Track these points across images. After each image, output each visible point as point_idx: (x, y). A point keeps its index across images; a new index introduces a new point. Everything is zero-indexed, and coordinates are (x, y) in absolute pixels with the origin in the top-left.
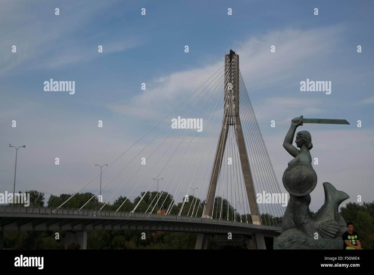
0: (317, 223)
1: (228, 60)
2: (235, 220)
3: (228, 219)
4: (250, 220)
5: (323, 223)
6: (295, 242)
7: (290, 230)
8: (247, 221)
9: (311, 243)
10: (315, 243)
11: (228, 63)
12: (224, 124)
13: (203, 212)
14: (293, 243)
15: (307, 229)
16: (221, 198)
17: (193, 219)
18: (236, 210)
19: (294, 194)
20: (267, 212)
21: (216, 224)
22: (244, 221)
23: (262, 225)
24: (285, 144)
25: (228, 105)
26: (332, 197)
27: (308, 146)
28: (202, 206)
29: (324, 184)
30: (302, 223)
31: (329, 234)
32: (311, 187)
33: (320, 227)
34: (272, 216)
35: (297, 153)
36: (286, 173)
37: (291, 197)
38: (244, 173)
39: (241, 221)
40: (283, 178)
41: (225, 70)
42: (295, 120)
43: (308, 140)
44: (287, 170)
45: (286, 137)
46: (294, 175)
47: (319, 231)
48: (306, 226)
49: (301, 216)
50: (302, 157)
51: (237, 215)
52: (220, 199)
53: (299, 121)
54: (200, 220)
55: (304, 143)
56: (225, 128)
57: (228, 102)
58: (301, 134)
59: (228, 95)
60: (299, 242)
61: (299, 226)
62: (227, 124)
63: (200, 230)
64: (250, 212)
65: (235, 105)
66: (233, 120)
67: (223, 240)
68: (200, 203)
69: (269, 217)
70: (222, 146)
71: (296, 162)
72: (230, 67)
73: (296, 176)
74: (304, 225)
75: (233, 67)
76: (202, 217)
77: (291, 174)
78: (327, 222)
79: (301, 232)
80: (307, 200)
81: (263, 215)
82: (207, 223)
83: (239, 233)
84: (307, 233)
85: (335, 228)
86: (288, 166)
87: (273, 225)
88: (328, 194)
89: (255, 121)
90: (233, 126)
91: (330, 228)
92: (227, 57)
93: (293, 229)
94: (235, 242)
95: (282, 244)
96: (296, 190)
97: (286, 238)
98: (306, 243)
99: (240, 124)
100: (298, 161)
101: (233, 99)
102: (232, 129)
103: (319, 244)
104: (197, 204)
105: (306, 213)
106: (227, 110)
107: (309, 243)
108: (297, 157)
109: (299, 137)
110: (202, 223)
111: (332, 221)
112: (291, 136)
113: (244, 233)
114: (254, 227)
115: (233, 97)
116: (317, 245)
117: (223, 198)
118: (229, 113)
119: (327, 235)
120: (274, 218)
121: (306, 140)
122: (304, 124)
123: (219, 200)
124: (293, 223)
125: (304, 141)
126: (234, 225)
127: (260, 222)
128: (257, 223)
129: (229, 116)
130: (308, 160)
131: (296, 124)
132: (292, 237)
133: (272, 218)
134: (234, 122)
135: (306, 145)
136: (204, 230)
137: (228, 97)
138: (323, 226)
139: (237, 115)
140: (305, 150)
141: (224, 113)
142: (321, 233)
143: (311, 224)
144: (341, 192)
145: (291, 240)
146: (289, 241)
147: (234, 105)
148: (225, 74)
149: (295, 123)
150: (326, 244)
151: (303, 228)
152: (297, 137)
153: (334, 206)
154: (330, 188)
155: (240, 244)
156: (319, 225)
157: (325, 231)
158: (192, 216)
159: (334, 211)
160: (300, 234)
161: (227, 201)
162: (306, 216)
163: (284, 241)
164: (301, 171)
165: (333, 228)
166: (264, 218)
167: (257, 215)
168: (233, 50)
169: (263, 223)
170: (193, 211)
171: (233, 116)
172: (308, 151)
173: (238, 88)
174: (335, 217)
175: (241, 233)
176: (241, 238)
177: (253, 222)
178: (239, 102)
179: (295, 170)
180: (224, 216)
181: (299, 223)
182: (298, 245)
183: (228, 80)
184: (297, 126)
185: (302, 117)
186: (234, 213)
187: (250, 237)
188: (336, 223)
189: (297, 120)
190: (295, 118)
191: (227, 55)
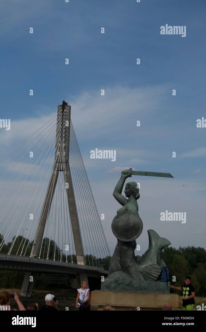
0: (141, 267)
1: (61, 110)
2: (61, 260)
3: (54, 259)
4: (75, 261)
5: (147, 266)
6: (121, 283)
7: (117, 272)
8: (72, 261)
9: (135, 285)
10: (139, 285)
11: (61, 113)
12: (54, 170)
13: (32, 251)
14: (119, 284)
15: (132, 272)
16: (49, 239)
17: (21, 258)
18: (62, 250)
19: (121, 240)
20: (91, 253)
21: (43, 263)
22: (69, 261)
23: (86, 265)
24: (115, 193)
25: (59, 152)
26: (155, 243)
27: (136, 196)
28: (30, 246)
29: (148, 231)
30: (128, 266)
31: (152, 277)
32: (137, 234)
33: (144, 270)
34: (95, 257)
35: (126, 202)
36: (115, 221)
37: (118, 242)
38: (71, 216)
39: (67, 261)
40: (112, 225)
41: (58, 119)
42: (125, 172)
43: (136, 190)
44: (116, 218)
45: (116, 187)
46: (122, 223)
47: (143, 274)
48: (131, 269)
49: (127, 260)
50: (131, 206)
51: (63, 255)
52: (47, 239)
53: (128, 173)
54: (28, 259)
55: (132, 193)
56: (55, 173)
57: (59, 149)
58: (130, 185)
59: (59, 143)
60: (124, 283)
61: (125, 269)
62: (57, 170)
63: (28, 269)
64: (75, 253)
65: (66, 152)
66: (63, 166)
67: (49, 278)
68: (28, 243)
69: (93, 257)
70: (51, 190)
71: (124, 211)
72: (62, 117)
73: (123, 223)
74: (129, 268)
75: (65, 117)
76: (30, 256)
77: (119, 221)
78: (150, 265)
79: (126, 275)
80: (133, 245)
81: (87, 256)
82: (35, 262)
83: (64, 272)
84: (132, 275)
85: (157, 271)
86: (117, 214)
87: (96, 266)
88: (152, 240)
89: (83, 168)
90: (63, 172)
91: (152, 272)
92: (60, 107)
93: (119, 272)
94: (60, 280)
95: (109, 285)
96: (124, 236)
97: (113, 279)
98: (131, 285)
99: (69, 170)
100: (127, 210)
101: (64, 147)
102: (61, 174)
103: (143, 285)
104: (26, 244)
105: (132, 257)
106: (57, 156)
107: (134, 285)
108: (125, 206)
109: (127, 187)
110: (30, 262)
111: (155, 265)
112: (120, 187)
113: (69, 272)
114: (78, 267)
115: (64, 145)
116: (140, 287)
117: (51, 239)
118: (59, 160)
119: (150, 278)
120: (97, 259)
121: (133, 190)
122: (132, 176)
123: (47, 241)
124: (120, 266)
125: (132, 192)
126: (60, 265)
127: (84, 263)
128: (81, 263)
129: (60, 162)
130: (135, 208)
131: (126, 176)
132: (118, 279)
133: (95, 259)
134: (64, 168)
135: (134, 195)
136: (31, 269)
137: (60, 145)
138: (147, 269)
139: (67, 162)
140: (133, 199)
141: (55, 160)
142: (145, 276)
143: (136, 267)
144: (164, 239)
145: (117, 282)
146: (115, 282)
147: (64, 153)
148: (57, 124)
149: (125, 174)
150: (149, 286)
151: (128, 271)
152: (126, 188)
153: (157, 251)
154: (154, 235)
155: (65, 283)
156: (143, 268)
157: (148, 274)
158: (20, 255)
159: (157, 256)
160: (125, 276)
161: (54, 242)
162: (132, 260)
163: (111, 282)
164: (129, 219)
165: (156, 271)
166: (88, 259)
167: (81, 256)
168: (66, 102)
169: (87, 264)
170: (22, 251)
171: (63, 162)
172: (136, 200)
173: (69, 137)
174: (157, 262)
175: (67, 272)
176: (66, 277)
177: (78, 262)
178: (69, 150)
179: (123, 218)
180: (51, 257)
181: (125, 266)
182: (124, 287)
183: (59, 129)
184: (126, 178)
185: (131, 169)
186: (60, 254)
187: (74, 276)
188: (158, 267)
189: (126, 172)
190: (125, 170)
191: (60, 106)
